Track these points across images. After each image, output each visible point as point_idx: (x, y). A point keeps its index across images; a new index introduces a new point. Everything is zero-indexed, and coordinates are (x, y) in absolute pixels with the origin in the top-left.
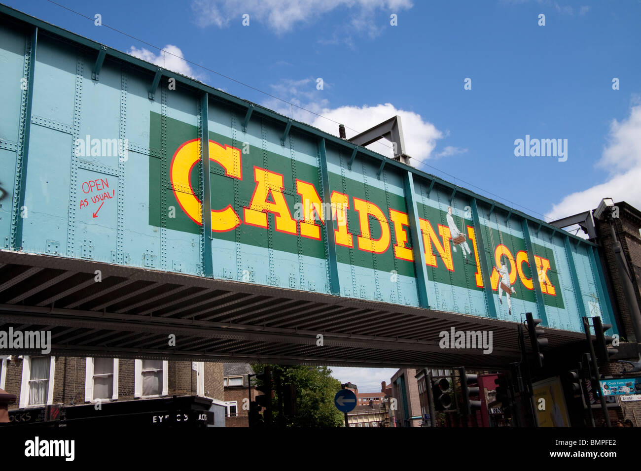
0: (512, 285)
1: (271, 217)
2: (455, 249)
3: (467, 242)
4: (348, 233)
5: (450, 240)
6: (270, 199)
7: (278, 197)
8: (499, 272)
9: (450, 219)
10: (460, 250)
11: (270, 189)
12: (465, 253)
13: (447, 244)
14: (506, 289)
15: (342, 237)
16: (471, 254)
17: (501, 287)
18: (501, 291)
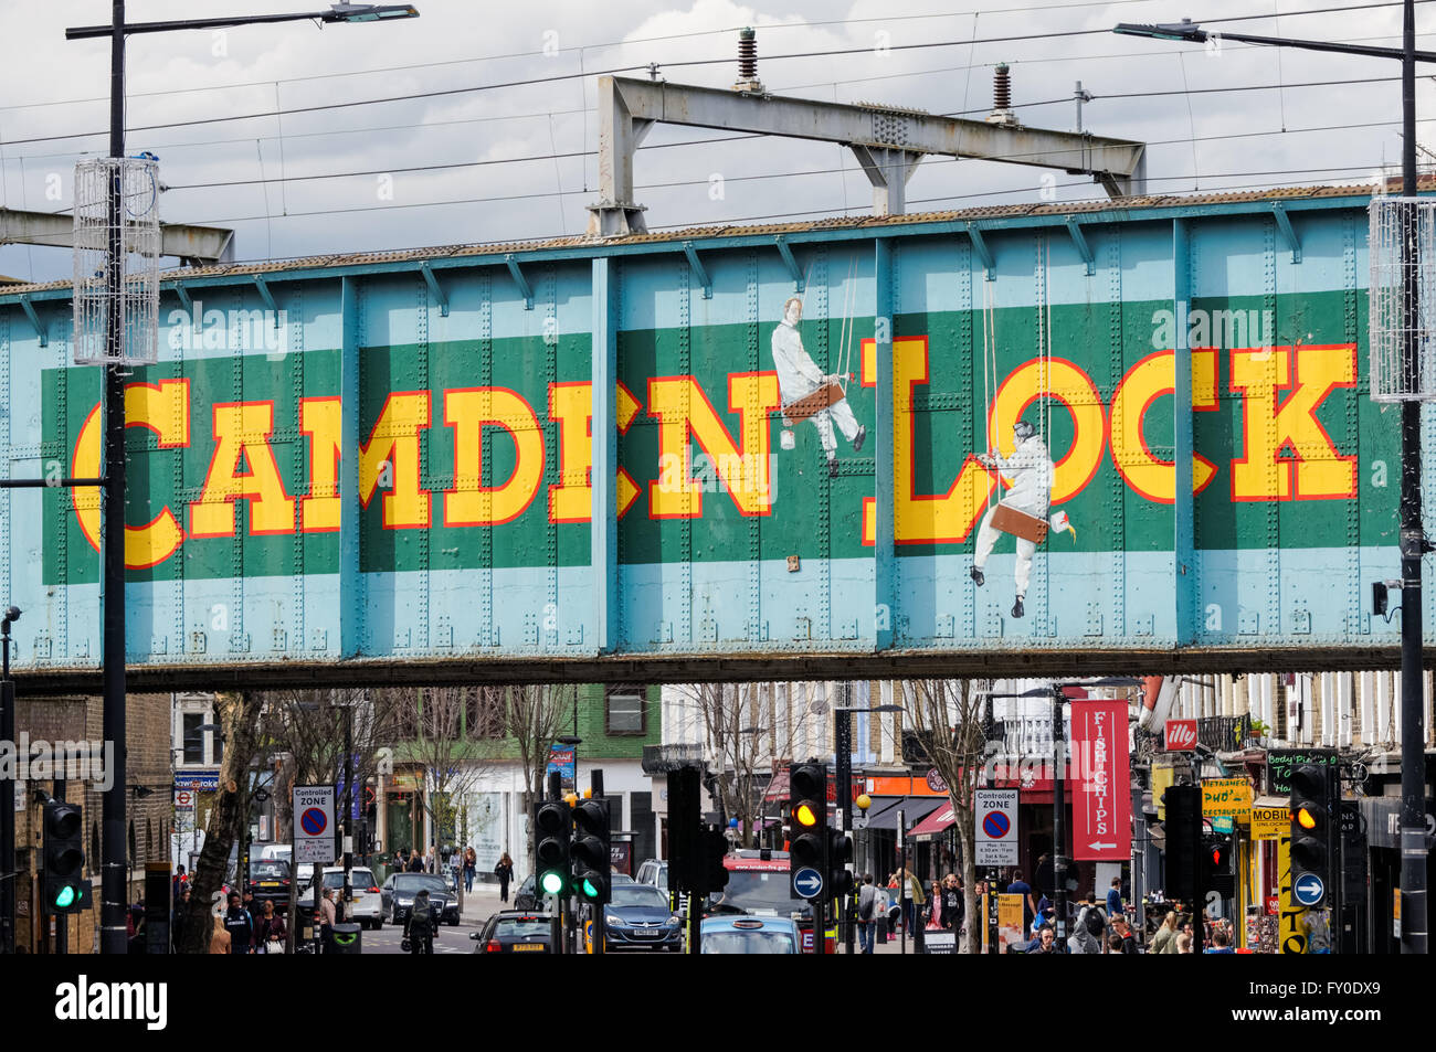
0: (1054, 507)
1: (243, 505)
2: (787, 440)
3: (849, 402)
4: (421, 491)
5: (772, 416)
6: (242, 468)
7: (261, 458)
8: (993, 470)
9: (786, 346)
10: (809, 439)
11: (243, 446)
12: (829, 442)
13: (755, 430)
14: (1014, 526)
15: (406, 509)
16: (860, 438)
17: (994, 525)
18: (987, 536)
